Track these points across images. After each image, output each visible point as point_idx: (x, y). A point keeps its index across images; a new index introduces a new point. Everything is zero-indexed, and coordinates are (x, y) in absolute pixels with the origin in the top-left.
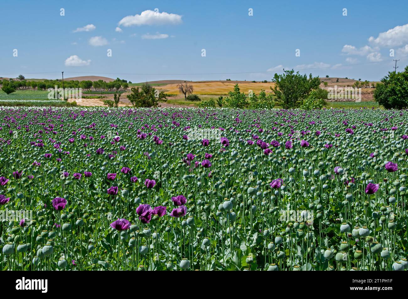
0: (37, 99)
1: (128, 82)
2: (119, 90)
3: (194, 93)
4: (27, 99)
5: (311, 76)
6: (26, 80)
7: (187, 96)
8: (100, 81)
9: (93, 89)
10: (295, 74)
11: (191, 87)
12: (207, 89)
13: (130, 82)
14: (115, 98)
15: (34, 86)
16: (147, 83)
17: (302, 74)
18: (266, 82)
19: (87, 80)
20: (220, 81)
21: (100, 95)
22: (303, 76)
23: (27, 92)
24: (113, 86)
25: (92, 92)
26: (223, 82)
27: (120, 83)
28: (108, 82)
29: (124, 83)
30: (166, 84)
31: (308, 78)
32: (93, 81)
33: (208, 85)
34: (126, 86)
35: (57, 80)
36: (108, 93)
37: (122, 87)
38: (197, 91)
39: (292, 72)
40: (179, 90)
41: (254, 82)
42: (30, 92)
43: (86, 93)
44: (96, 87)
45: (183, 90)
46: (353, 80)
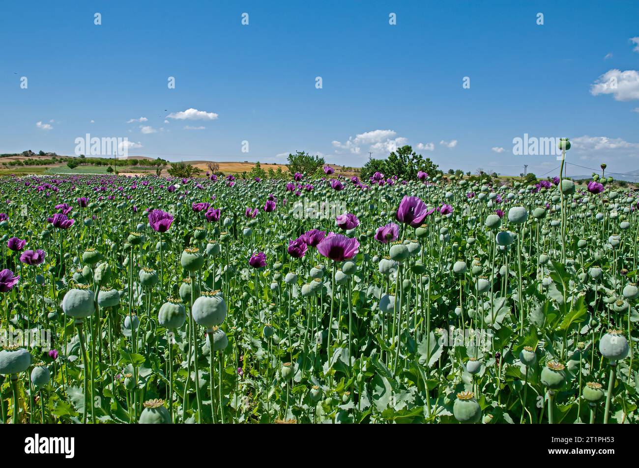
0: (95, 173)
1: (167, 161)
2: (160, 167)
3: (219, 171)
4: (86, 173)
5: (317, 157)
6: (86, 158)
7: (214, 172)
8: (144, 160)
9: (138, 166)
10: (305, 155)
11: (218, 166)
12: (230, 168)
13: (168, 161)
14: (157, 172)
15: (92, 163)
16: (182, 162)
17: (310, 155)
18: (275, 164)
19: (134, 159)
20: (240, 163)
21: (144, 171)
22: (311, 156)
23: (87, 168)
24: (155, 164)
25: (137, 168)
26: (242, 163)
27: (160, 162)
28: (150, 161)
29: (164, 162)
30: (197, 164)
31: (315, 159)
32: (138, 159)
33: (230, 165)
34: (165, 164)
35: (110, 159)
36: (151, 169)
37: (162, 165)
38: (222, 169)
39: (303, 153)
40: (207, 167)
41: (266, 164)
42: (89, 167)
43: (133, 169)
44: (141, 164)
45: (211, 168)
46: (339, 166)
